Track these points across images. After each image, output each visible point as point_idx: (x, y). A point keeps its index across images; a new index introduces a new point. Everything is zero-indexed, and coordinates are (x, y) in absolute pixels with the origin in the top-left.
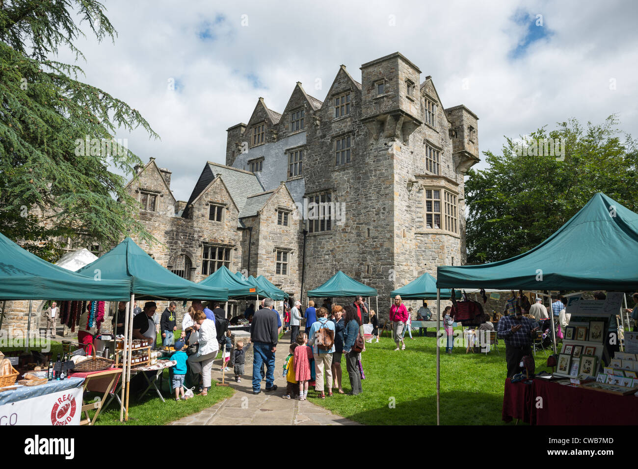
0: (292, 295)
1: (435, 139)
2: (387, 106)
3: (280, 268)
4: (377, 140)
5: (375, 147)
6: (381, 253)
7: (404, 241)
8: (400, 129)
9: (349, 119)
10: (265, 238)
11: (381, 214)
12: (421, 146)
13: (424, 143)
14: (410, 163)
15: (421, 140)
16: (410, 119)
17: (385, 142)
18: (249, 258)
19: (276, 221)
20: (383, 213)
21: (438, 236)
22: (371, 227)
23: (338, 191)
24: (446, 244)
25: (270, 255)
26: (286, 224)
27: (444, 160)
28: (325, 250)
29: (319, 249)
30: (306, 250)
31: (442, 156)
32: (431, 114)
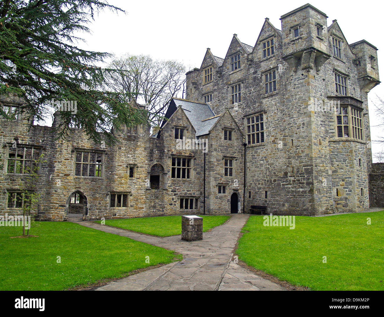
0: (238, 190)
1: (342, 68)
2: (301, 45)
3: (227, 171)
4: (295, 72)
5: (294, 77)
6: (303, 157)
7: (320, 148)
8: (313, 62)
9: (274, 58)
10: (215, 150)
11: (301, 129)
12: (331, 74)
13: (333, 72)
14: (322, 88)
15: (331, 70)
16: (320, 54)
17: (302, 73)
18: (205, 165)
19: (223, 137)
20: (303, 127)
21: (347, 143)
22: (294, 139)
23: (268, 113)
24: (354, 149)
25: (219, 162)
26: (230, 139)
27: (350, 84)
28: (261, 157)
29: (256, 156)
30: (247, 158)
31: (348, 81)
32: (338, 49)
